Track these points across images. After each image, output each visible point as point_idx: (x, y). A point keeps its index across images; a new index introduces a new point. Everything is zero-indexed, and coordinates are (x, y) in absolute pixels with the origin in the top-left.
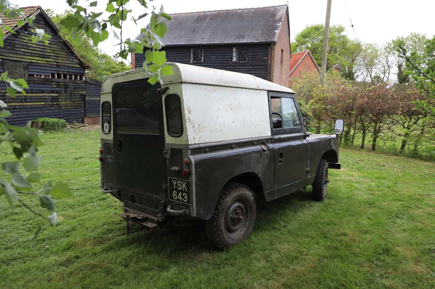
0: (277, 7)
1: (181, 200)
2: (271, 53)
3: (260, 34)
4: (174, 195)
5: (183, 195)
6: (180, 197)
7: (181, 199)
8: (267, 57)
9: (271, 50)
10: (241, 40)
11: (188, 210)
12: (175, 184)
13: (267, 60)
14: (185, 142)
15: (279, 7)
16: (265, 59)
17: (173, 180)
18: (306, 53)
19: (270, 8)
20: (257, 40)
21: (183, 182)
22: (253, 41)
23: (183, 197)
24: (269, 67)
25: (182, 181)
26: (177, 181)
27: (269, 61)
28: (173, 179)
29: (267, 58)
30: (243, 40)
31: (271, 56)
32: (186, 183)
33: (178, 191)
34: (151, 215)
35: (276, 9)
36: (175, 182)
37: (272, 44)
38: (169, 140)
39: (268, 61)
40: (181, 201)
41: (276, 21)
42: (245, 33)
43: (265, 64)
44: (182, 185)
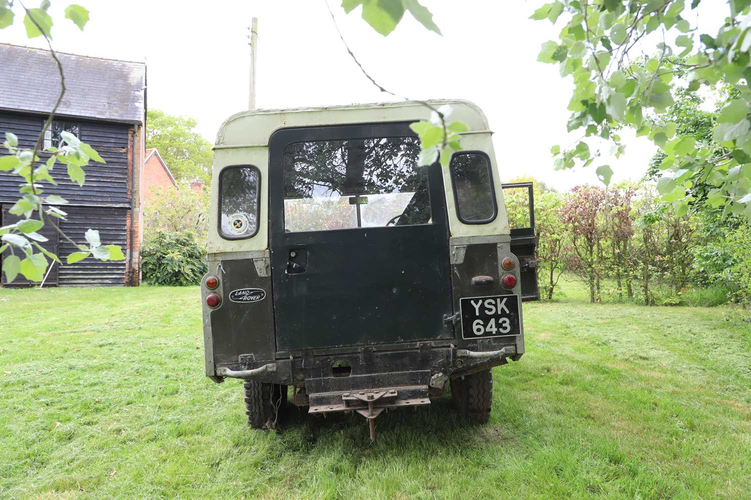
0: (127, 63)
1: (494, 333)
2: (133, 141)
3: (105, 106)
4: (475, 327)
5: (500, 321)
6: (491, 327)
7: (494, 330)
8: (124, 148)
9: (132, 136)
10: (65, 109)
11: (512, 345)
12: (477, 307)
13: (125, 153)
14: (504, 230)
15: (130, 64)
16: (121, 151)
17: (472, 302)
18: (152, 153)
19: (110, 61)
20: (102, 113)
21: (498, 300)
22: (93, 116)
23: (498, 326)
24: (130, 168)
25: (495, 299)
26: (484, 300)
27: (129, 157)
28: (473, 299)
29: (124, 150)
30: (69, 110)
31: (133, 146)
32: (505, 300)
33: (486, 319)
34: (406, 384)
35: (124, 65)
36: (477, 304)
37: (136, 127)
38: (459, 231)
39: (127, 156)
40: (495, 335)
41: (130, 85)
42: (69, 97)
43: (122, 160)
44: (496, 306)
